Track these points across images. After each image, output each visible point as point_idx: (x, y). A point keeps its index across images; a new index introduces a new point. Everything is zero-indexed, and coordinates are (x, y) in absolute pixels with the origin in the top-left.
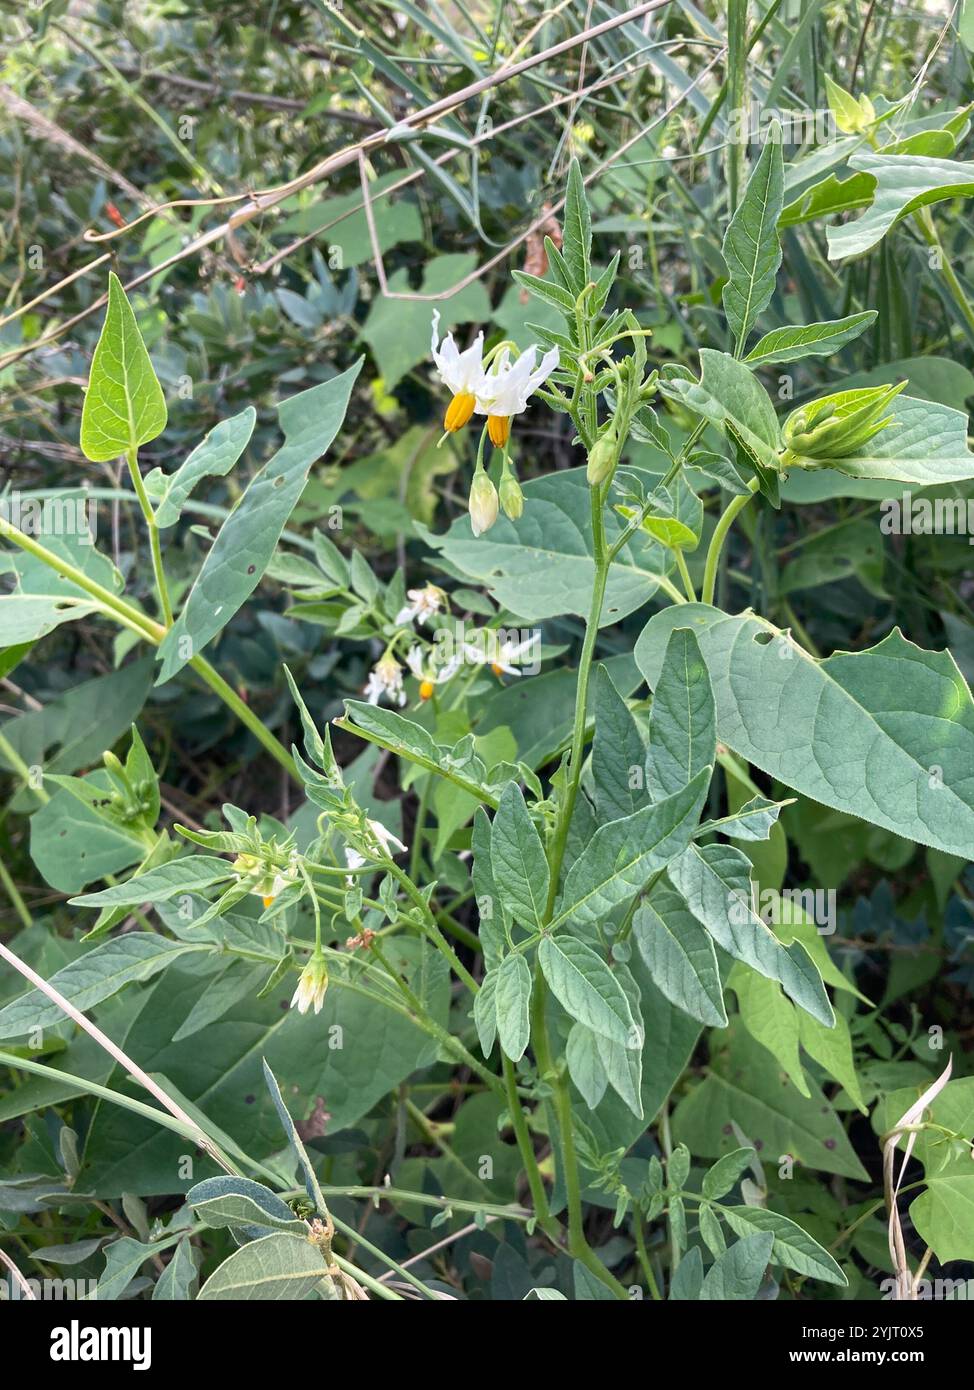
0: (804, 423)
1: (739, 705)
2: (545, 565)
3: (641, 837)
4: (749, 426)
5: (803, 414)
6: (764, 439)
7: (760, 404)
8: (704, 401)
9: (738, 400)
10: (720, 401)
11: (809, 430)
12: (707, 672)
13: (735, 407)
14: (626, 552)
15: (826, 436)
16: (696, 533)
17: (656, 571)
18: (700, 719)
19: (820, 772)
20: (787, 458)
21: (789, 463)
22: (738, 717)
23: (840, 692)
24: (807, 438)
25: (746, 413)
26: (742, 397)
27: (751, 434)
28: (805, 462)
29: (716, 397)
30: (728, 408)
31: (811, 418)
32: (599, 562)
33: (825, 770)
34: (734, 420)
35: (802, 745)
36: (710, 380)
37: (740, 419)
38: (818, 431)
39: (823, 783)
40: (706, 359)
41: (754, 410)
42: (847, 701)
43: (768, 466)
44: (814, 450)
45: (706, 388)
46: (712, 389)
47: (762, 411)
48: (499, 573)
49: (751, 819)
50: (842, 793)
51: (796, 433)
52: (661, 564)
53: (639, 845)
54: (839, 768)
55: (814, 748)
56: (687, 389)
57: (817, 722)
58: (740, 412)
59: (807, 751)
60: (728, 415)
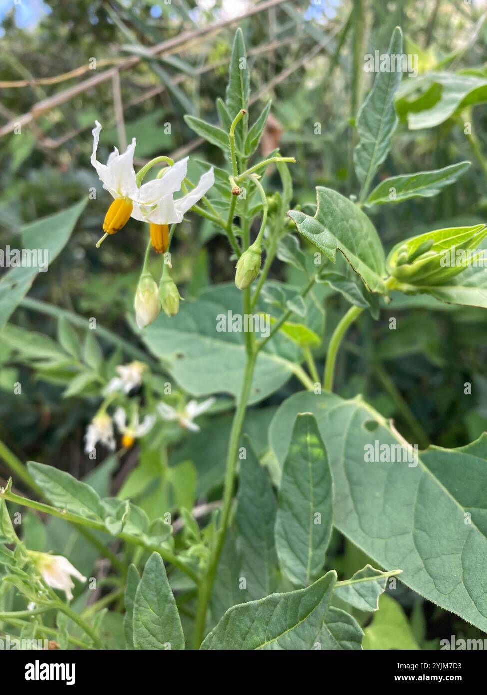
0: (406, 255)
1: (352, 491)
2: (214, 351)
3: (267, 624)
4: (360, 256)
5: (406, 248)
6: (372, 268)
7: (370, 239)
8: (317, 232)
9: (350, 234)
10: (334, 234)
11: (411, 261)
12: (325, 453)
13: (348, 239)
14: (271, 345)
15: (426, 268)
16: (320, 336)
17: (291, 359)
18: (320, 491)
19: (420, 563)
20: (392, 283)
21: (393, 288)
22: (350, 503)
23: (435, 483)
24: (410, 269)
25: (358, 245)
26: (354, 232)
27: (361, 263)
28: (406, 287)
29: (331, 229)
30: (341, 240)
31: (412, 251)
32: (250, 353)
33: (425, 561)
34: (346, 251)
35: (404, 533)
36: (325, 214)
37: (352, 250)
38: (419, 263)
39: (424, 574)
40: (322, 196)
41: (363, 243)
42: (442, 493)
43: (375, 290)
44: (415, 279)
45: (321, 221)
46: (326, 222)
47: (371, 245)
48: (180, 357)
49: (363, 587)
50: (442, 588)
51: (400, 264)
52: (295, 355)
53: (265, 631)
54: (438, 561)
55: (416, 538)
56: (303, 220)
57: (417, 510)
58: (352, 244)
59: (409, 540)
60: (340, 246)
